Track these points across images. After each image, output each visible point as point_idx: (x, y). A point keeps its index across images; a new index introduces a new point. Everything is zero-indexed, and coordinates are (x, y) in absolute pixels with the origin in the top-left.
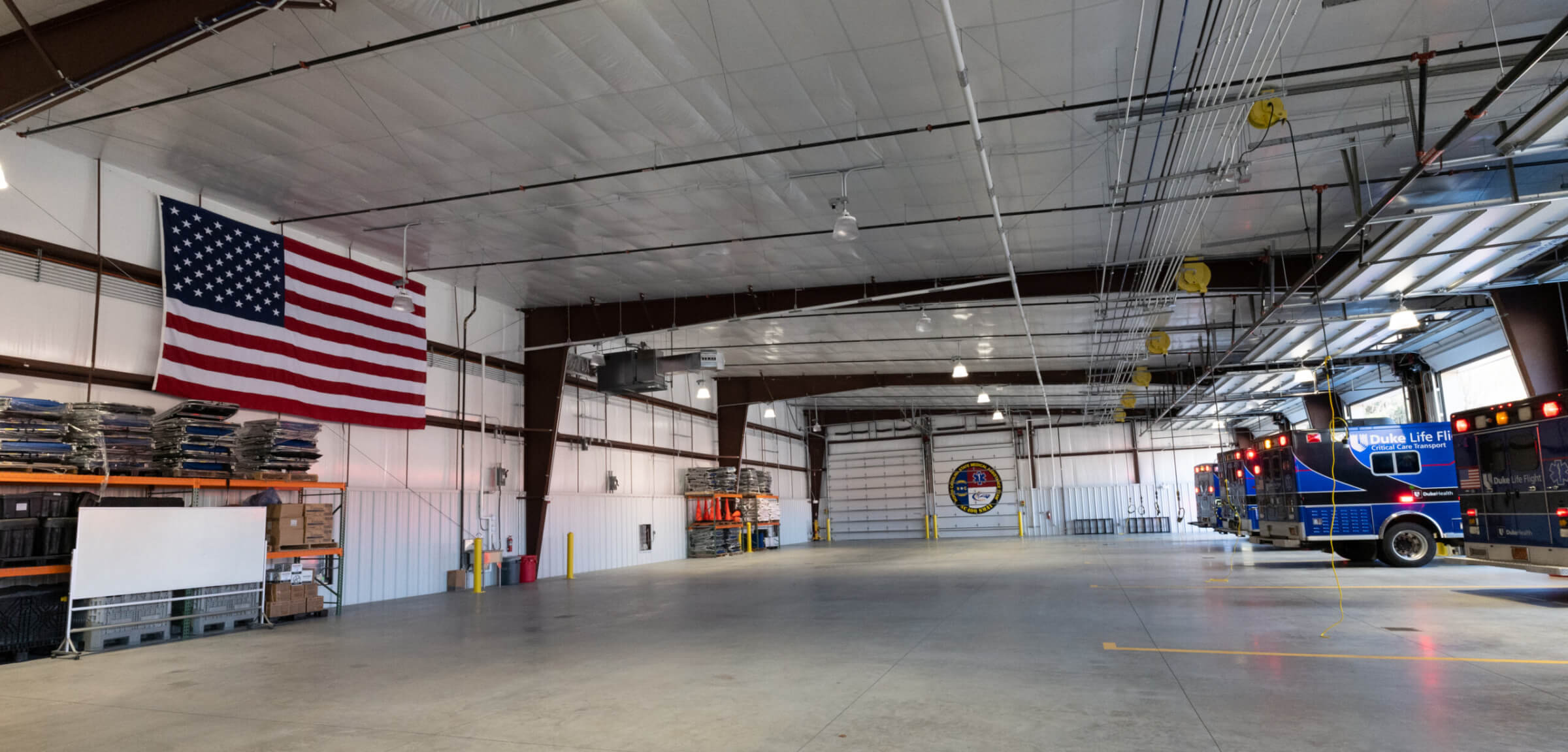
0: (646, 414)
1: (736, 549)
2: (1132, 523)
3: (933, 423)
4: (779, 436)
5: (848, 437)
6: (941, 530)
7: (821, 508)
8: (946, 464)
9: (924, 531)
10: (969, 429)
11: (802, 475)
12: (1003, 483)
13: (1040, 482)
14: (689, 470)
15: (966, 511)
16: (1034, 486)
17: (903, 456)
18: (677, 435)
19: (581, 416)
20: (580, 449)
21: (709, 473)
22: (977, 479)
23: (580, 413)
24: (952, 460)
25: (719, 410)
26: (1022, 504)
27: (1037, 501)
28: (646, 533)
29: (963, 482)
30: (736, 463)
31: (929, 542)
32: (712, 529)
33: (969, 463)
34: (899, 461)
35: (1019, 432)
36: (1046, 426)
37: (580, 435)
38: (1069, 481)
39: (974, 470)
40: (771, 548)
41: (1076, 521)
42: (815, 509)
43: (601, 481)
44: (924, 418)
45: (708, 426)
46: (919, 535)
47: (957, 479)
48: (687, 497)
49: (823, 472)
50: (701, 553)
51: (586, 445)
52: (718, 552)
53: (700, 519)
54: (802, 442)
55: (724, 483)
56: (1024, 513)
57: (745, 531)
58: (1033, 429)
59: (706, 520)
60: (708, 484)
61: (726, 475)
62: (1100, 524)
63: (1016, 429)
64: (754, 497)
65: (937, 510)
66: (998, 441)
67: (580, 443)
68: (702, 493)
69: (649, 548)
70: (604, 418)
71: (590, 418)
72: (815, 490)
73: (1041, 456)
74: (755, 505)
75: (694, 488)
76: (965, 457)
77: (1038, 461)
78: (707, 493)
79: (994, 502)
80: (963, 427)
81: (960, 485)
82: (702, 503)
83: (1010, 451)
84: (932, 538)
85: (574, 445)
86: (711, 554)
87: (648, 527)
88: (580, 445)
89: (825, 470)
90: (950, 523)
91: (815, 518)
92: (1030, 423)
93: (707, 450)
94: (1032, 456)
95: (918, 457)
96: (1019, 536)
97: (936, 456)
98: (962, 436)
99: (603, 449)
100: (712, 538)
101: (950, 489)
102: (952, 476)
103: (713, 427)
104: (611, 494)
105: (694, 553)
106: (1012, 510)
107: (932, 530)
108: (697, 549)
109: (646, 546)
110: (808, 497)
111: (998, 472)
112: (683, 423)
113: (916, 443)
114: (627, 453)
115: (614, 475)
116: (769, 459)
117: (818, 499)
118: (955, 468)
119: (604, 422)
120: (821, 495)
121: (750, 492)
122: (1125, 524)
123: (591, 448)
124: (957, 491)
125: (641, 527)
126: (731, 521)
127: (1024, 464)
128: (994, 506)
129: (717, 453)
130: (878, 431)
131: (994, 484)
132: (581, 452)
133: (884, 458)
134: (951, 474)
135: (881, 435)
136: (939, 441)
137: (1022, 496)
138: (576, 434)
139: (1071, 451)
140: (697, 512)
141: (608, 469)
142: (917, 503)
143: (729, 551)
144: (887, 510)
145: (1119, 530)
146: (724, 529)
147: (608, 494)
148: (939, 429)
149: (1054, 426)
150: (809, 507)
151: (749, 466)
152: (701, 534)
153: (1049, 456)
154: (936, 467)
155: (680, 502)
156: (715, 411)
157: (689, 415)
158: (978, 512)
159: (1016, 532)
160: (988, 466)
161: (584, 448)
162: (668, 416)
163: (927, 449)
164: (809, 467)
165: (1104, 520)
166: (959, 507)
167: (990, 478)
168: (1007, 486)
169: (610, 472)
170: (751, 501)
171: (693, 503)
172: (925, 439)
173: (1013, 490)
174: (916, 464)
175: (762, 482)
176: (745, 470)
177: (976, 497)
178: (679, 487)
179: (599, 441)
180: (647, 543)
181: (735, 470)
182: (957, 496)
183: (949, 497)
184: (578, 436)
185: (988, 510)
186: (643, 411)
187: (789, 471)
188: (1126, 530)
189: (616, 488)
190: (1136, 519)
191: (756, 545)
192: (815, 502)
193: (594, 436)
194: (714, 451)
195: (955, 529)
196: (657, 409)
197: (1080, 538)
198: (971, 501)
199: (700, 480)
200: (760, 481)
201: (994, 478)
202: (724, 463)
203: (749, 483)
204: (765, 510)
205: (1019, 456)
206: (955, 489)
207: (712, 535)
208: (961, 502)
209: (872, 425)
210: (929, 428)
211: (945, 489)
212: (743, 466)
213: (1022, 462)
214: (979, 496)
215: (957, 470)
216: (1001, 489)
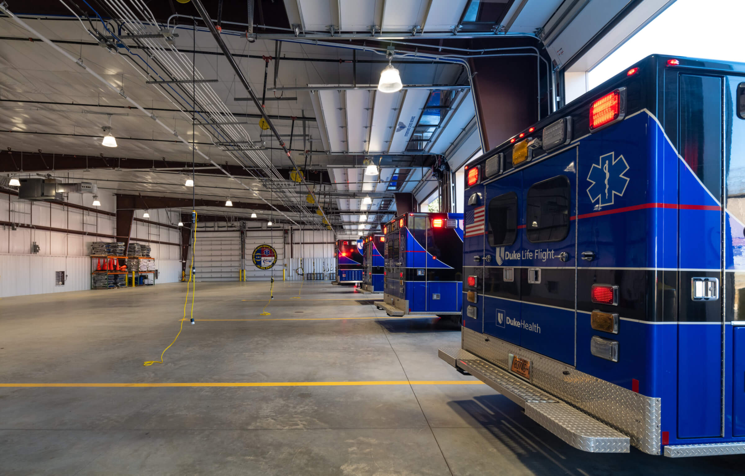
0: (63, 212)
1: (123, 285)
2: (332, 275)
3: (246, 225)
4: (160, 226)
5: (204, 229)
6: (247, 277)
7: (187, 265)
8: (251, 246)
9: (239, 277)
10: (264, 229)
11: (177, 248)
12: (278, 255)
13: (294, 256)
14: (93, 243)
15: (260, 268)
16: (292, 257)
17: (231, 240)
18: (85, 224)
19: (12, 211)
20: (11, 229)
21: (105, 245)
22: (266, 253)
23: (11, 210)
24: (255, 243)
25: (117, 211)
26: (285, 265)
27: (293, 264)
28: (61, 277)
29: (259, 254)
30: (126, 241)
31: (241, 283)
32: (106, 275)
33: (263, 245)
34: (229, 242)
35: (286, 232)
36: (298, 230)
37: (11, 221)
38: (307, 255)
39: (265, 249)
40: (148, 285)
41: (308, 274)
42: (184, 265)
43: (28, 247)
44: (242, 222)
45: (110, 219)
46: (237, 279)
47: (257, 252)
48: (92, 258)
49: (189, 247)
50: (99, 287)
51: (15, 227)
52: (110, 287)
53: (99, 269)
54: (178, 230)
55: (116, 250)
56: (286, 270)
57: (130, 276)
58: (292, 230)
59: (103, 269)
60: (104, 251)
61: (117, 246)
62: (318, 275)
63: (285, 230)
64: (137, 258)
65: (246, 267)
66: (277, 235)
67: (10, 225)
68: (100, 255)
69: (63, 284)
70: (30, 212)
71: (19, 212)
72: (184, 256)
73: (296, 243)
74: (138, 263)
75: (96, 253)
76: (261, 242)
77: (294, 246)
78: (103, 255)
79: (273, 264)
80: (261, 228)
81: (258, 256)
82: (102, 261)
83: (282, 240)
84: (243, 280)
85: (6, 227)
86: (104, 287)
87: (63, 273)
88: (11, 227)
89: (190, 245)
90: (252, 274)
91: (184, 269)
92: (291, 228)
93: (109, 233)
94: (292, 243)
95: (237, 241)
96: (283, 280)
97: (247, 241)
98: (260, 232)
99: (29, 230)
100: (106, 279)
101: (253, 257)
102: (254, 251)
103: (114, 220)
104: (35, 255)
105: (96, 287)
106: (281, 268)
107: (243, 277)
108: (97, 285)
109: (61, 283)
110: (180, 259)
111: (276, 250)
112: (90, 218)
113: (237, 234)
114: (48, 233)
115: (37, 244)
116: (153, 238)
117: (185, 260)
118: (256, 247)
119: (30, 215)
120: (188, 258)
121: (135, 256)
122: (329, 276)
123: (18, 229)
124: (256, 259)
125: (58, 273)
126: (120, 270)
127: (288, 247)
128: (273, 266)
129: (115, 235)
130: (218, 227)
131: (274, 256)
132: (11, 231)
133: (221, 241)
134: (253, 250)
135: (220, 229)
136: (249, 234)
137: (286, 261)
138: (8, 221)
139: (309, 241)
140: (98, 265)
141: (33, 241)
142: (237, 264)
143: (117, 286)
144: (221, 267)
145: (326, 278)
146: (115, 275)
147: (33, 254)
148: (249, 228)
149: (302, 230)
150: (180, 265)
151: (135, 242)
152: (100, 277)
153: (299, 243)
154: (247, 246)
155: (87, 260)
156: (115, 212)
157: (96, 213)
158: (266, 269)
159: (282, 279)
160: (271, 247)
161: (14, 229)
162: (80, 213)
163: (243, 237)
164: (181, 243)
165: (320, 274)
166: (257, 266)
167: (272, 253)
168: (280, 257)
169: (35, 243)
170: (135, 260)
171: (95, 261)
172: (242, 232)
173: (282, 258)
174: (237, 245)
175: (144, 250)
176: (133, 244)
177: (265, 262)
178: (86, 251)
179: (26, 225)
180: (62, 281)
181: (124, 244)
182: (256, 261)
183: (252, 261)
184: (9, 222)
185: (270, 268)
186: (61, 210)
187: (168, 245)
188: (329, 278)
189: (38, 251)
190: (333, 274)
191: (137, 283)
192: (184, 262)
193: (22, 222)
194: (114, 233)
195: (255, 277)
196: (70, 209)
197: (309, 282)
198: (262, 263)
199: (99, 249)
200: (142, 250)
201: (274, 253)
202: (119, 240)
203: (135, 251)
204: (144, 265)
205: (285, 243)
206: (255, 257)
207: (106, 277)
208: (258, 264)
209: (216, 224)
210: (244, 227)
211: (250, 257)
212: (131, 242)
213: (286, 246)
214: (266, 261)
215: (257, 248)
216: (277, 258)
